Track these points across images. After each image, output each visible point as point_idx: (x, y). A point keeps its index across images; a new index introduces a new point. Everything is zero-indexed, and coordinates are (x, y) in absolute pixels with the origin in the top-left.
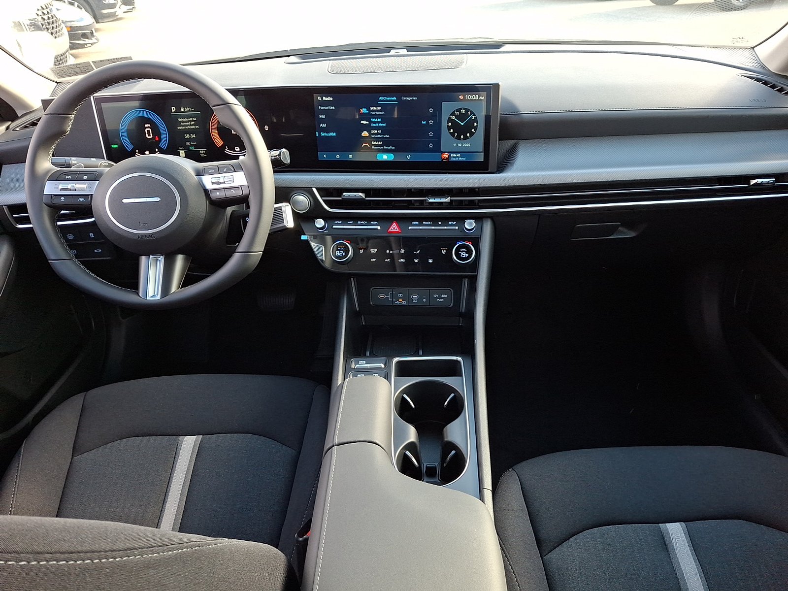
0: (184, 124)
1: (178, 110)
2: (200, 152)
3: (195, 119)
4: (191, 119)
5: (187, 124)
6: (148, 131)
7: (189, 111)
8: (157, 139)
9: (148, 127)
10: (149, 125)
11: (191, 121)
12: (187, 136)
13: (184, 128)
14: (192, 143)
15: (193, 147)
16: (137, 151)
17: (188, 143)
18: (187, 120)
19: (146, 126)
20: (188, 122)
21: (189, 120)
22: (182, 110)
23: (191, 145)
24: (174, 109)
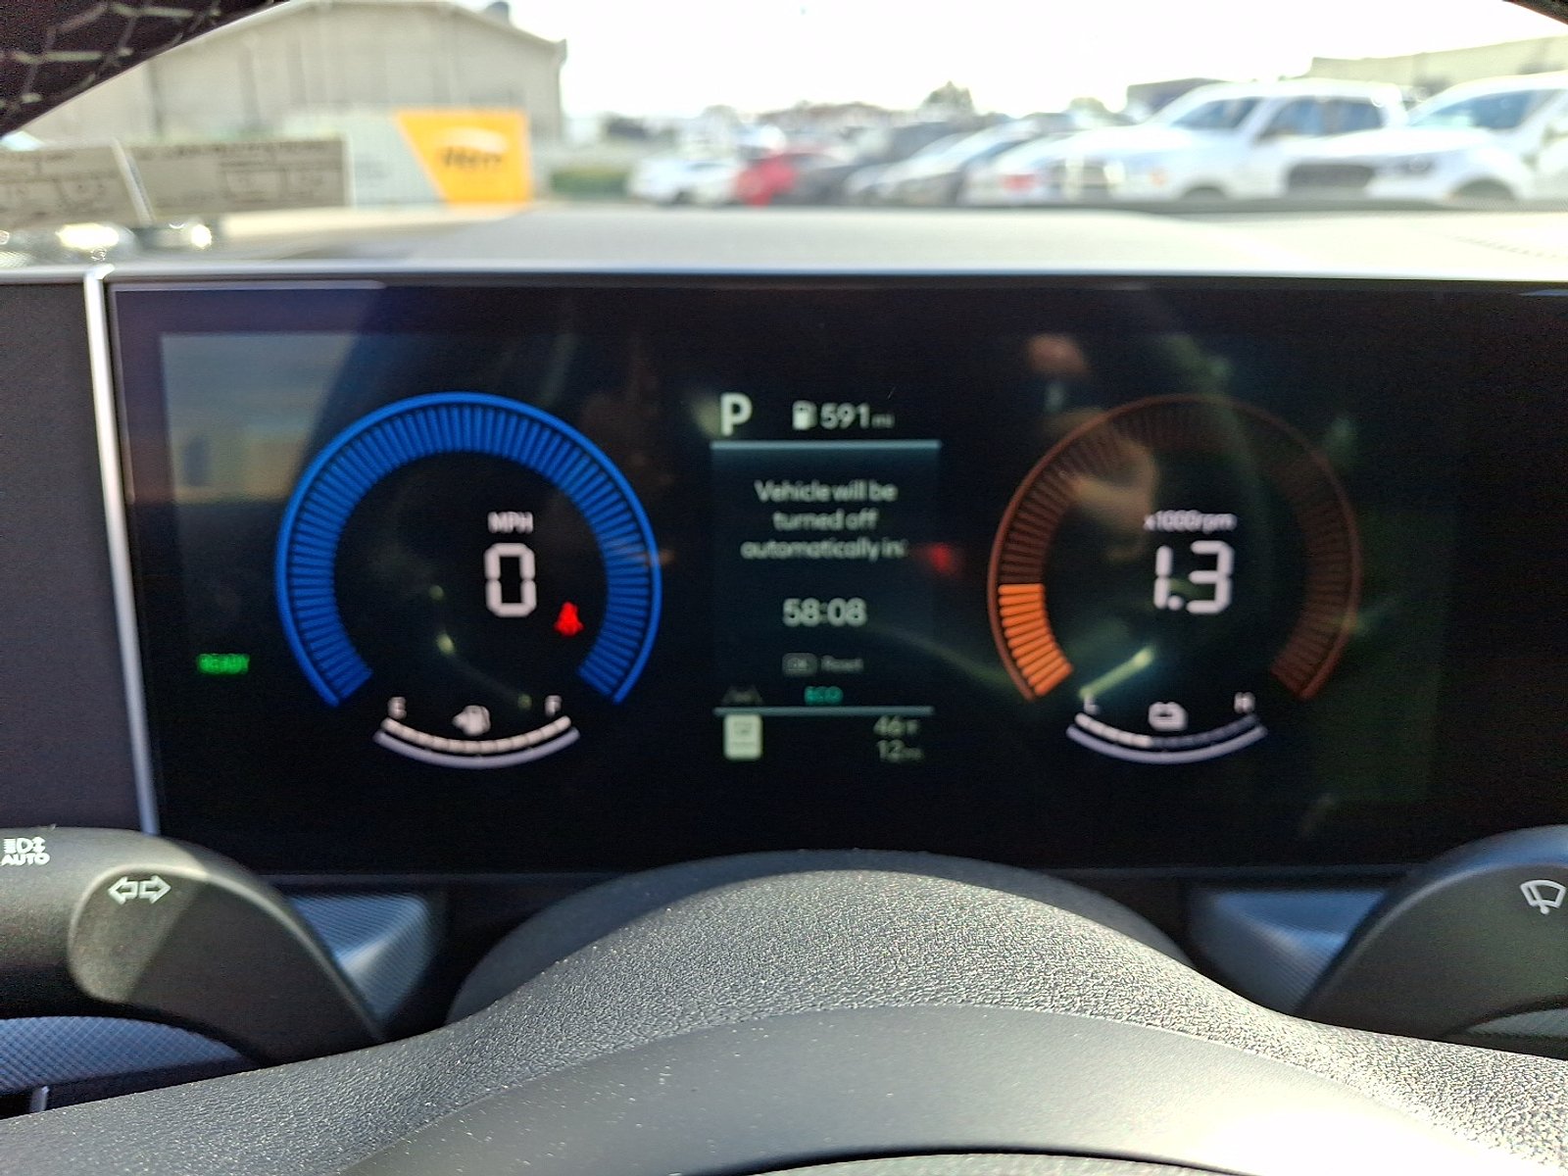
0: (795, 522)
1: (770, 420)
2: (883, 727)
3: (888, 493)
4: (855, 491)
5: (821, 522)
6: (510, 565)
7: (854, 431)
8: (569, 619)
9: (514, 537)
10: (525, 522)
11: (852, 507)
12: (802, 613)
13: (786, 550)
14: (830, 664)
15: (834, 694)
16: (397, 706)
17: (798, 665)
18: (821, 493)
19: (500, 522)
20: (828, 507)
21: (842, 493)
22: (802, 419)
23: (822, 679)
24: (736, 409)
